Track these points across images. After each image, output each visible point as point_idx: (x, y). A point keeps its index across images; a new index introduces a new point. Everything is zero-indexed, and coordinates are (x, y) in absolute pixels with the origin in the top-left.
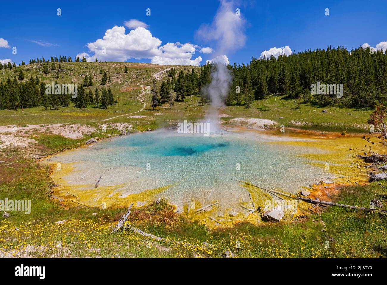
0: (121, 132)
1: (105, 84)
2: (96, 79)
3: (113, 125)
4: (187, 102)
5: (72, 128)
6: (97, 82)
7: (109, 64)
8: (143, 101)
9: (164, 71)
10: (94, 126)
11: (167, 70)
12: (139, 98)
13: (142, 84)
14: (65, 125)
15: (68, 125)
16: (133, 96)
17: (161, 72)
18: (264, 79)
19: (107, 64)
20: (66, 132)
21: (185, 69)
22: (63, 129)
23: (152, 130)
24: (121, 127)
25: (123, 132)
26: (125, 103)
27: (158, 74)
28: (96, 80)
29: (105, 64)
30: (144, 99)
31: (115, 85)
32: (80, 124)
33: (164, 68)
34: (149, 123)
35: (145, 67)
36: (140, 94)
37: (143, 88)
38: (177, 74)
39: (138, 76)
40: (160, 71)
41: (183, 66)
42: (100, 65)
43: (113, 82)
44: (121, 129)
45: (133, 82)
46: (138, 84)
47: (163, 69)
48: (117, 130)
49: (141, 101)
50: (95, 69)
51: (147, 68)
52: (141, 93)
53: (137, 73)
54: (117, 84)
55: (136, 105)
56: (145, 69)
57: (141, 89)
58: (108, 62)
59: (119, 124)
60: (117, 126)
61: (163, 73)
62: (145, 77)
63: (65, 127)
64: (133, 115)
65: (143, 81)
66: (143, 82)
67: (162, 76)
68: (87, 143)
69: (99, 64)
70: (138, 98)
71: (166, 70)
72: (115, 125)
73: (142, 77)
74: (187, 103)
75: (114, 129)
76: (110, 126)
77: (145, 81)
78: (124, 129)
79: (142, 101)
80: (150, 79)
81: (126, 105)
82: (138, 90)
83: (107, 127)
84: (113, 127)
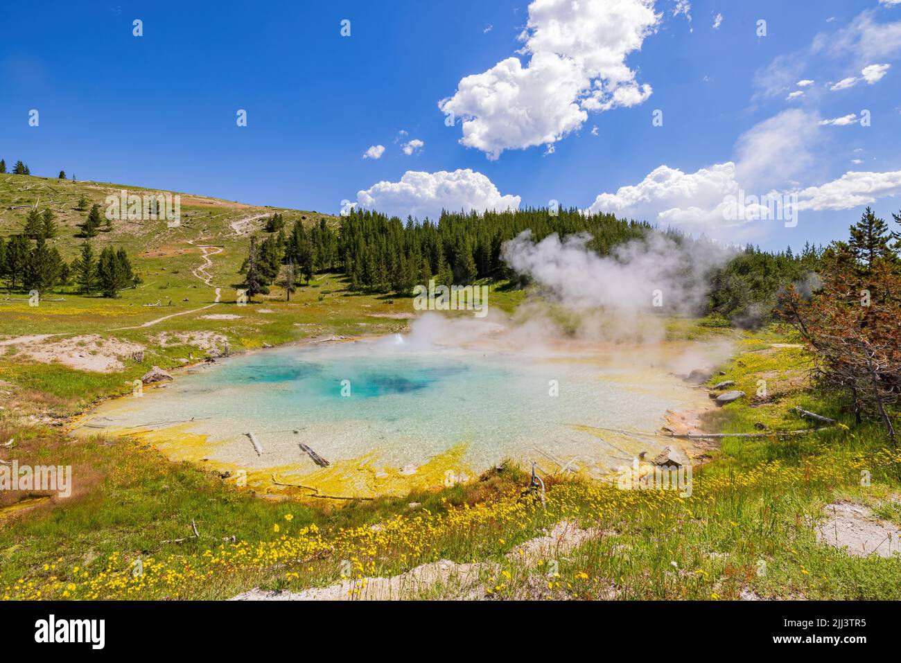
0: (208, 352)
1: (93, 236)
2: (64, 221)
3: (185, 337)
4: (317, 286)
5: (81, 344)
6: (66, 228)
7: (103, 188)
8: (210, 282)
9: (255, 218)
10: (135, 339)
11: (262, 216)
12: (199, 273)
13: (202, 241)
14: (58, 340)
15: (68, 337)
16: (183, 268)
17: (247, 220)
18: (469, 248)
19: (99, 188)
20: (71, 357)
21: (304, 218)
22: (60, 350)
23: (273, 347)
24: (203, 340)
25: (213, 352)
26: (165, 286)
27: (240, 222)
28: (64, 224)
29: (91, 187)
30: (211, 277)
31: (125, 240)
32: (98, 335)
33: (254, 211)
34: (257, 330)
35: (206, 205)
36: (199, 266)
37: (205, 252)
38: (287, 226)
39: (187, 223)
40: (246, 216)
41: (297, 211)
42: (75, 189)
43: (120, 232)
44: (206, 346)
45: (175, 236)
46: (191, 242)
47: (253, 214)
48: (196, 348)
49: (207, 282)
50: (61, 197)
51: (211, 208)
52: (202, 262)
53: (187, 216)
54: (132, 237)
55: (194, 289)
56: (206, 209)
57: (200, 254)
58: (100, 184)
59: (197, 335)
60: (192, 338)
61: (254, 223)
62: (209, 228)
63: (61, 344)
64: (209, 313)
65: (204, 236)
66: (203, 239)
67: (253, 229)
68: (146, 380)
69: (73, 185)
70: (195, 274)
71: (258, 216)
72: (188, 336)
73: (200, 227)
74: (319, 289)
75: (188, 346)
76: (176, 340)
77: (210, 237)
78: (213, 344)
79: (208, 280)
80: (220, 233)
81: (165, 288)
82: (194, 255)
83: (168, 342)
84: (185, 342)
